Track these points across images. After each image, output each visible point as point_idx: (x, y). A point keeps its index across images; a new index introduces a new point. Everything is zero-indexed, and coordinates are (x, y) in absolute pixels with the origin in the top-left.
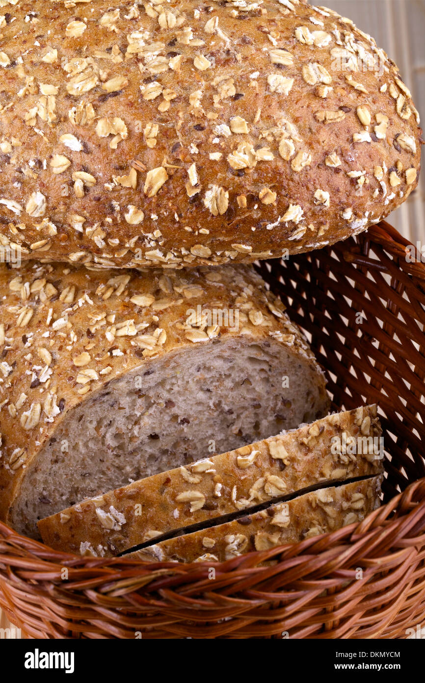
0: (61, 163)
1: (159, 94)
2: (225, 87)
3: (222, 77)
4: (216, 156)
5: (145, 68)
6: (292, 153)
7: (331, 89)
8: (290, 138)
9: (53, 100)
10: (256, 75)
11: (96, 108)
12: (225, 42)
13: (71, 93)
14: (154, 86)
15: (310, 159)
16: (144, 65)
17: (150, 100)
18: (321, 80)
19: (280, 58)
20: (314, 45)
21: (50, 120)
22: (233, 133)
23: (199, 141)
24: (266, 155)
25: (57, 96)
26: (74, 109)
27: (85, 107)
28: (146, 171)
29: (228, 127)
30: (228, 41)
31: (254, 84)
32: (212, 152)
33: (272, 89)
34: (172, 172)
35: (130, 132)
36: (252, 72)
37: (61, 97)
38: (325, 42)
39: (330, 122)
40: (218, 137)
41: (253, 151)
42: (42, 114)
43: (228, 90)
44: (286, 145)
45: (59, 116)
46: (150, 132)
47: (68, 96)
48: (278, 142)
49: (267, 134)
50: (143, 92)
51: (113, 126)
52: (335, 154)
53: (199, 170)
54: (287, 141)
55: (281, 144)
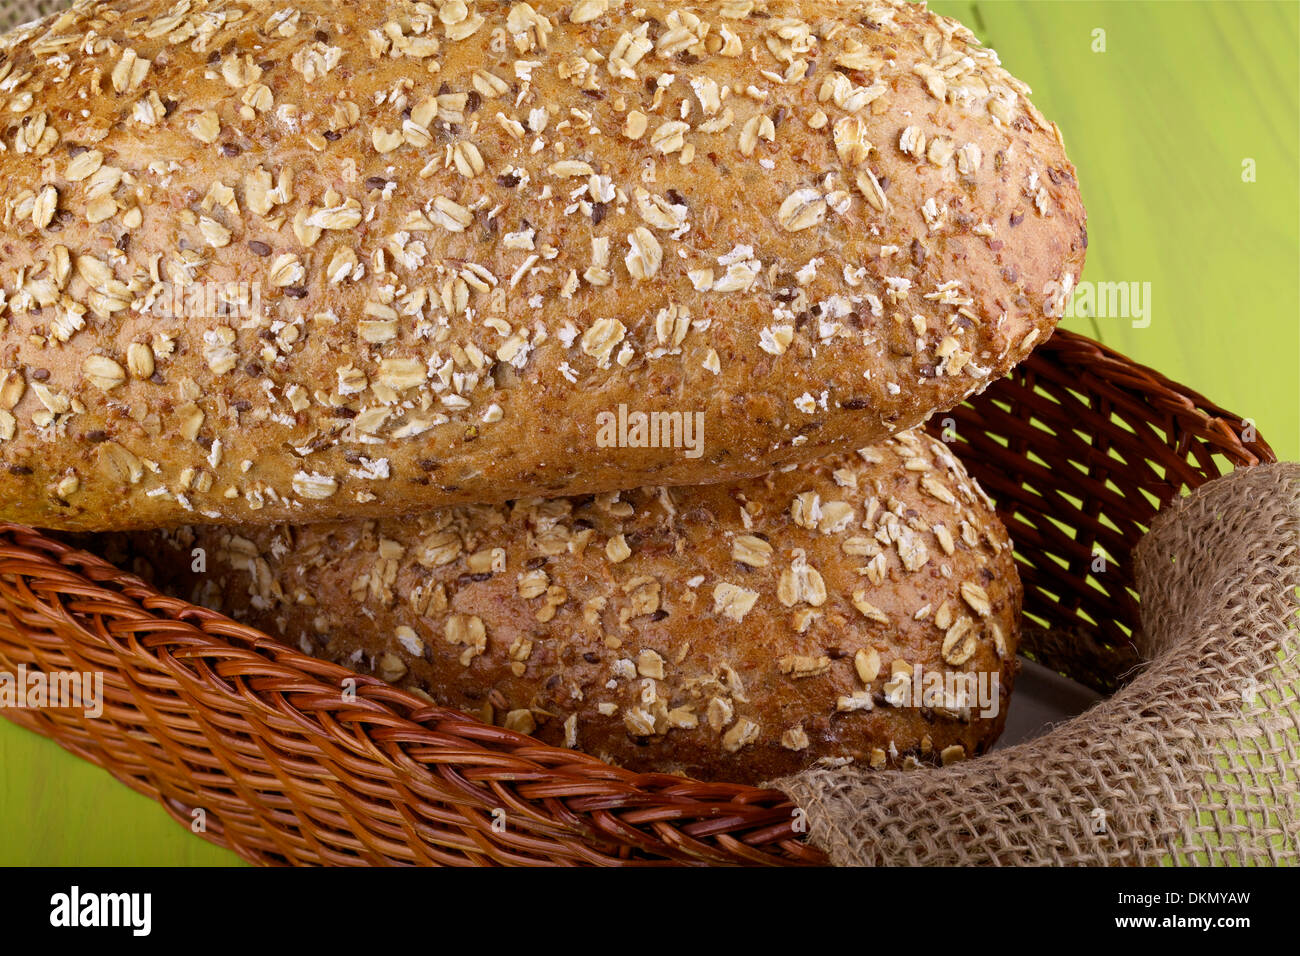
0: (393, 668)
1: (542, 591)
2: (643, 597)
3: (641, 580)
4: (607, 708)
5: (533, 541)
6: (727, 720)
7: (817, 615)
8: (728, 695)
9: (393, 567)
10: (696, 581)
11: (449, 594)
12: (666, 515)
13: (421, 562)
14: (537, 577)
15: (757, 732)
16: (535, 535)
17: (528, 599)
18: (806, 598)
19: (747, 554)
20: (818, 531)
21: (384, 601)
22: (638, 674)
23: (585, 680)
24: (684, 719)
25: (400, 564)
26: (419, 589)
27: (433, 590)
28: (508, 710)
29: (633, 666)
30: (672, 512)
31: (689, 596)
32: (605, 701)
33: (717, 609)
34: (542, 721)
35: (489, 643)
36: (693, 574)
37: (406, 566)
38: (840, 524)
39: (799, 675)
40: (616, 678)
41: (664, 710)
42: (375, 586)
43: (645, 604)
44: (719, 708)
45: (396, 596)
46: (518, 651)
47: (416, 566)
48: (708, 701)
49: (692, 684)
50: (521, 583)
51: (467, 629)
52: (801, 728)
53: (581, 725)
54: (721, 702)
55: (712, 703)
